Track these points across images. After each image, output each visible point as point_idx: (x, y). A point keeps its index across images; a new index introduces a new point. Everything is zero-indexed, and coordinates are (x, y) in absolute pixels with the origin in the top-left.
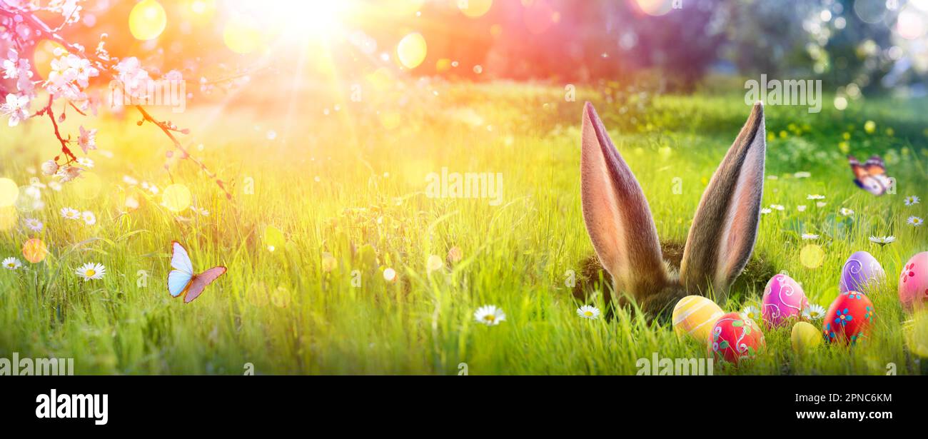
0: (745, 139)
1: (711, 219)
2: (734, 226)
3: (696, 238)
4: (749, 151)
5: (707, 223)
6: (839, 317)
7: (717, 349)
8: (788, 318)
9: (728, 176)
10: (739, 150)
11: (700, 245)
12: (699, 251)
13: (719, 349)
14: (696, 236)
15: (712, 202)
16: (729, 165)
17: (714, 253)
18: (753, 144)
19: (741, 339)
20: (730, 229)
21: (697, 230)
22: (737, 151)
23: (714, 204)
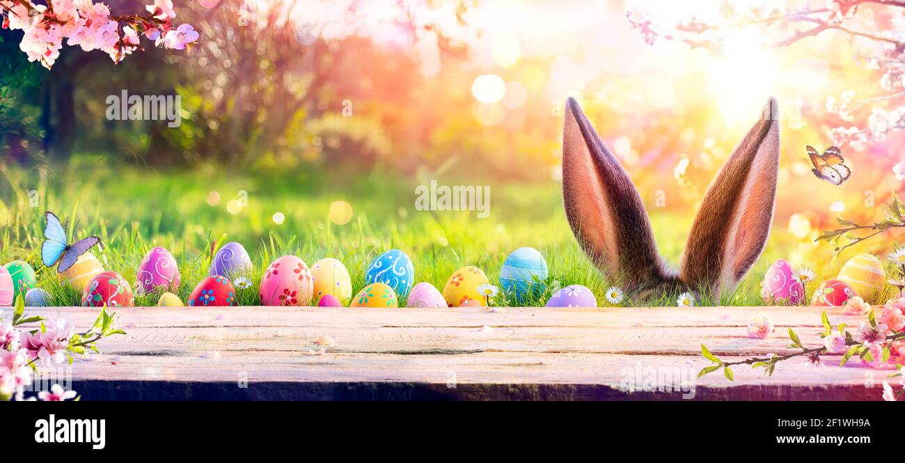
0: (757, 134)
1: (716, 214)
2: (744, 222)
3: (698, 233)
4: (761, 146)
5: (711, 218)
6: (204, 296)
7: (91, 300)
8: (158, 287)
9: (736, 172)
10: (749, 146)
11: (703, 241)
12: (701, 247)
13: (92, 300)
14: (699, 231)
15: (717, 198)
16: (738, 160)
17: (720, 249)
18: (766, 138)
19: (114, 296)
20: (738, 224)
21: (700, 226)
22: (746, 146)
23: (720, 199)
